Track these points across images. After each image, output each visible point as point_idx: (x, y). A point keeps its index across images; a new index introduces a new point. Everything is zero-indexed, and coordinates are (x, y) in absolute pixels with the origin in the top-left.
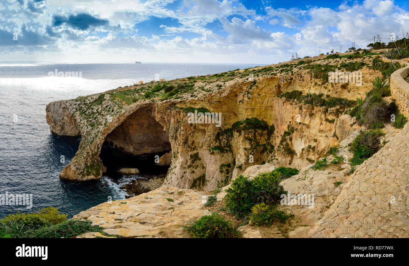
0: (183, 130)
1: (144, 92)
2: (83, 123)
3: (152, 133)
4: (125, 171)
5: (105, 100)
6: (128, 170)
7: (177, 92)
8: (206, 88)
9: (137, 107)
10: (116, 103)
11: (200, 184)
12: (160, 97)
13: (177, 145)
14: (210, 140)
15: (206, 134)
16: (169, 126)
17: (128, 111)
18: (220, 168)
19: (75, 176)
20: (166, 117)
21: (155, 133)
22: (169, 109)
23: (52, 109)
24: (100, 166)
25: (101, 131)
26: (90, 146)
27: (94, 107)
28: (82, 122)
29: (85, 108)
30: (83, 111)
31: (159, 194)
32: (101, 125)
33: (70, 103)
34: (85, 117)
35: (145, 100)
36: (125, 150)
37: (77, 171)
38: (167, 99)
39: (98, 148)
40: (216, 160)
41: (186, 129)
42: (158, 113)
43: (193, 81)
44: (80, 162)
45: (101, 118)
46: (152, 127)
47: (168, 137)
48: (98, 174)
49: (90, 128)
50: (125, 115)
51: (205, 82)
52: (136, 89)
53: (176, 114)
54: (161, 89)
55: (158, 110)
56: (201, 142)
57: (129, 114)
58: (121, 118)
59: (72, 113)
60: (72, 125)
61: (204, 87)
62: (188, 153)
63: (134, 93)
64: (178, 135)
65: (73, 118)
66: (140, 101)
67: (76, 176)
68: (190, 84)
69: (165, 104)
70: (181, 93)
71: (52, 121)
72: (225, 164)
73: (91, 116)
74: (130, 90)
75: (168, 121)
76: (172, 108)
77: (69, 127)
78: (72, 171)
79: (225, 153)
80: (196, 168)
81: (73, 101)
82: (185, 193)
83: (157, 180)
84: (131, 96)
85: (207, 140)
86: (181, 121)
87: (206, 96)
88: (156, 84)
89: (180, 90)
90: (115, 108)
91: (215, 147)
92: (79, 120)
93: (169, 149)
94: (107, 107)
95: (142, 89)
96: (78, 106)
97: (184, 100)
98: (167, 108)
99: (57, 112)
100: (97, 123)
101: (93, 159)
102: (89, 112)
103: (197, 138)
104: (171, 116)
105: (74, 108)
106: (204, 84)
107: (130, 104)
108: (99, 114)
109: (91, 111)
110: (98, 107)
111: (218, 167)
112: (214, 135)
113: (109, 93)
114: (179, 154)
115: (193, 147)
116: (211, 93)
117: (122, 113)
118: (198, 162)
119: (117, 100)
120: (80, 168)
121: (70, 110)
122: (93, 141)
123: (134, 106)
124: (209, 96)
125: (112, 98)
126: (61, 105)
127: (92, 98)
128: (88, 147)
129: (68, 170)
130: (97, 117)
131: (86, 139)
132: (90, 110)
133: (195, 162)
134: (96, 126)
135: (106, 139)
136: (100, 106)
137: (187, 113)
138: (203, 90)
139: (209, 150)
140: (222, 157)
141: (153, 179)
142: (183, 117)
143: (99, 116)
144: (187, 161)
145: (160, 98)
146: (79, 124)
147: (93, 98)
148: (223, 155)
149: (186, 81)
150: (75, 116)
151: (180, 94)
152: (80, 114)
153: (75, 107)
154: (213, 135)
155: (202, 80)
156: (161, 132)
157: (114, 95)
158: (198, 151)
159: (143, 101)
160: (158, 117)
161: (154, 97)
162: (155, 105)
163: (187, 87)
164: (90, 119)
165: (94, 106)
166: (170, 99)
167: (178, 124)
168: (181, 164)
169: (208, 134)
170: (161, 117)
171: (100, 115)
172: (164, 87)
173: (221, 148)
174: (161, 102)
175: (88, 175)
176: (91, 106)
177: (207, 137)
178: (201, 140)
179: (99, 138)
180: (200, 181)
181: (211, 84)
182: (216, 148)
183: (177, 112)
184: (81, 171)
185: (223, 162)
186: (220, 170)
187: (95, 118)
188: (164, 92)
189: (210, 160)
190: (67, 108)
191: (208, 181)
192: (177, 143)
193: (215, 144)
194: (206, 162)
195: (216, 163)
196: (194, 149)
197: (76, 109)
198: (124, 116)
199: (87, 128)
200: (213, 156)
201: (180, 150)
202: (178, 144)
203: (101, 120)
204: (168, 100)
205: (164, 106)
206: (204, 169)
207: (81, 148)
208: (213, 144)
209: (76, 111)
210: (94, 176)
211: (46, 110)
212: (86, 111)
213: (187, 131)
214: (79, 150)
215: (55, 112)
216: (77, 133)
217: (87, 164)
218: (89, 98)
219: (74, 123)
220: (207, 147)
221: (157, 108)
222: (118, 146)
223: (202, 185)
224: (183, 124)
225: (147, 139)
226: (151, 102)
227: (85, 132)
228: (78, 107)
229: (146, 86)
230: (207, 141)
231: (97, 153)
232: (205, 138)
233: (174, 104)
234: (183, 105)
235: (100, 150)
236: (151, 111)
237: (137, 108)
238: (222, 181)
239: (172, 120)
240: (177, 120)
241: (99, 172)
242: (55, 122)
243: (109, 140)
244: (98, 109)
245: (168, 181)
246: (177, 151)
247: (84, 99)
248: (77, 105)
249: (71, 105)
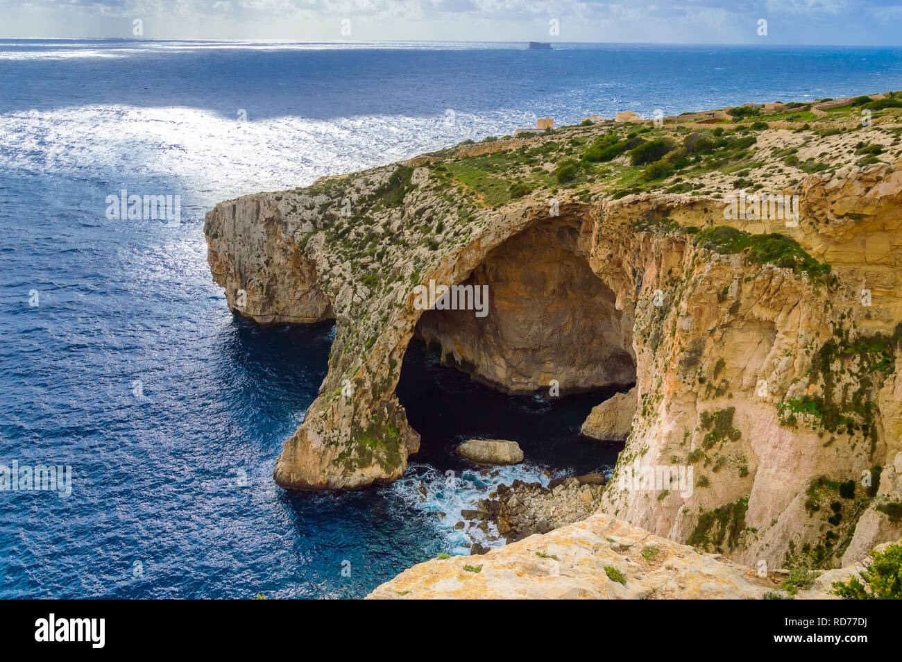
0: (688, 315)
1: (553, 161)
2: (341, 275)
3: (573, 315)
4: (478, 449)
5: (413, 188)
6: (487, 446)
7: (680, 163)
8: (804, 155)
9: (525, 215)
10: (451, 199)
11: (722, 535)
12: (614, 182)
13: (657, 366)
14: (790, 366)
15: (776, 343)
16: (637, 294)
17: (492, 229)
18: (811, 491)
19: (324, 472)
20: (627, 258)
21: (585, 317)
22: (642, 229)
23: (227, 227)
24: (398, 430)
25: (399, 300)
26: (364, 358)
27: (377, 215)
28: (336, 270)
29: (344, 221)
30: (337, 228)
31: (582, 542)
32: (401, 278)
33: (290, 201)
34: (345, 254)
35: (555, 192)
36: (480, 371)
37: (329, 452)
38: (637, 191)
39: (393, 364)
40: (799, 455)
41: (700, 312)
42: (598, 242)
43: (750, 125)
44: (336, 418)
45: (399, 254)
46: (573, 291)
47: (630, 333)
48: (392, 461)
49: (363, 290)
50: (483, 245)
51: (807, 128)
52: (525, 148)
53: (669, 250)
54: (619, 152)
55: (600, 230)
56: (750, 371)
57: (497, 242)
58: (467, 256)
59: (299, 238)
60: (303, 282)
61: (795, 151)
62: (695, 403)
63: (517, 164)
64: (667, 332)
65: (303, 257)
66: (538, 196)
67: (327, 471)
68: (739, 136)
69: (629, 211)
70: (694, 170)
71: (232, 271)
72: (832, 478)
73: (367, 250)
74: (504, 152)
75: (634, 273)
76: (653, 227)
77: (291, 290)
78: (314, 451)
79: (840, 433)
80: (715, 470)
81: (300, 194)
82: (665, 556)
83: (579, 491)
84: (505, 175)
85: (774, 366)
86: (684, 278)
87: (800, 188)
88: (603, 133)
89: (692, 159)
90: (450, 219)
91: (806, 400)
92: (325, 265)
93: (627, 381)
94: (420, 213)
95: (548, 148)
96: (320, 213)
97: (705, 197)
98: (636, 227)
99: (246, 238)
100: (387, 273)
101: (378, 403)
102: (358, 234)
103: (735, 350)
104: (648, 256)
105: (305, 222)
106: (799, 139)
107: (502, 205)
108: (394, 241)
109: (366, 230)
110: (391, 215)
111: (801, 483)
112: (807, 352)
113: (428, 163)
114: (663, 403)
115: (716, 383)
116: (826, 176)
117: (472, 237)
118: (727, 447)
119: (455, 190)
120: (336, 439)
121: (291, 228)
122: (374, 340)
123: (515, 212)
124: (812, 190)
125: (439, 183)
126: (258, 211)
127: (367, 183)
128: (360, 360)
129: (299, 450)
130: (388, 253)
131: (350, 331)
132: (363, 227)
133: (718, 444)
134: (383, 285)
135: (416, 329)
136: (396, 213)
137: (709, 248)
138: (793, 162)
139: (777, 406)
140: (825, 446)
141: (566, 488)
142: (693, 265)
143: (394, 247)
144: (687, 434)
145: (613, 184)
146: (326, 277)
147: (372, 183)
148: (833, 439)
149: (721, 121)
150: (312, 251)
151: (691, 174)
152: (328, 241)
153: (307, 215)
154: (803, 351)
155: (791, 120)
156: (607, 314)
157: (444, 169)
158: (732, 403)
159: (547, 193)
160: (598, 257)
161: (592, 181)
162: (592, 212)
163: (722, 148)
164: (362, 260)
165: (374, 210)
166: (648, 192)
167: (669, 288)
168: (663, 441)
169: (782, 341)
170: (611, 256)
171: (398, 243)
172: (633, 142)
173: (828, 408)
174: (616, 201)
175: (363, 465)
176: (364, 211)
177: (779, 352)
178: (754, 360)
179: (396, 328)
180: (723, 526)
181: (834, 139)
182: (806, 404)
183: (671, 241)
184: (342, 449)
185: (826, 469)
186: (806, 497)
187: (380, 256)
188: (628, 165)
189: (775, 447)
190: (280, 222)
191: (754, 530)
192: (661, 361)
193: (808, 387)
194: (758, 454)
195: (795, 464)
196: (720, 392)
197: (314, 222)
198: (478, 249)
199: (355, 292)
200: (789, 435)
201: (665, 388)
202: (661, 363)
203: (400, 262)
204: (643, 196)
205: (624, 218)
206: (744, 480)
207: (335, 367)
208: (800, 385)
209: (315, 232)
210: (382, 467)
211: (207, 233)
212: (348, 231)
213: (703, 319)
214: (330, 374)
215: (238, 238)
216: (321, 311)
217: (358, 422)
218: (359, 183)
219: (307, 276)
220: (772, 393)
221: (596, 222)
222: (458, 358)
223: (730, 545)
224: (690, 290)
225: (555, 336)
226: (575, 198)
227: (345, 306)
228: (321, 217)
229: (564, 139)
230: (777, 370)
231: (389, 381)
232: (769, 356)
233: (664, 211)
234: (698, 217)
235: (398, 370)
236: (574, 232)
237: (527, 220)
238: (806, 549)
239: (650, 273)
240: (670, 272)
241: (398, 451)
242: (241, 276)
243: (426, 334)
244: (389, 223)
245: (613, 503)
246: (656, 392)
247: (340, 184)
248: (315, 211)
249: (295, 209)
